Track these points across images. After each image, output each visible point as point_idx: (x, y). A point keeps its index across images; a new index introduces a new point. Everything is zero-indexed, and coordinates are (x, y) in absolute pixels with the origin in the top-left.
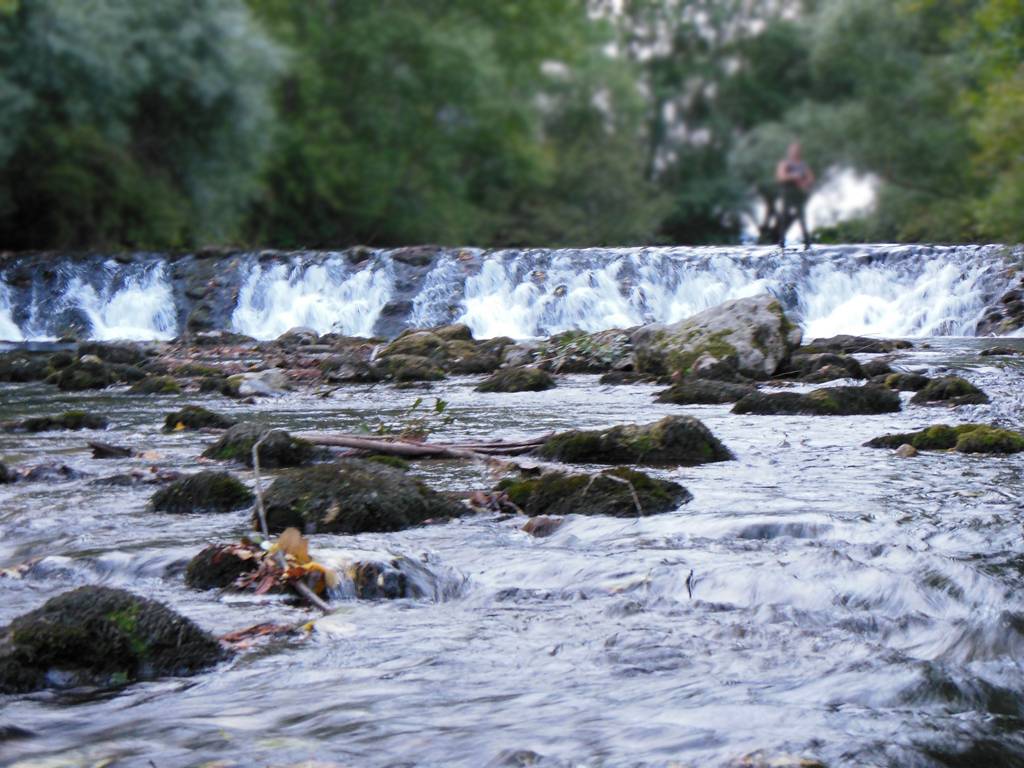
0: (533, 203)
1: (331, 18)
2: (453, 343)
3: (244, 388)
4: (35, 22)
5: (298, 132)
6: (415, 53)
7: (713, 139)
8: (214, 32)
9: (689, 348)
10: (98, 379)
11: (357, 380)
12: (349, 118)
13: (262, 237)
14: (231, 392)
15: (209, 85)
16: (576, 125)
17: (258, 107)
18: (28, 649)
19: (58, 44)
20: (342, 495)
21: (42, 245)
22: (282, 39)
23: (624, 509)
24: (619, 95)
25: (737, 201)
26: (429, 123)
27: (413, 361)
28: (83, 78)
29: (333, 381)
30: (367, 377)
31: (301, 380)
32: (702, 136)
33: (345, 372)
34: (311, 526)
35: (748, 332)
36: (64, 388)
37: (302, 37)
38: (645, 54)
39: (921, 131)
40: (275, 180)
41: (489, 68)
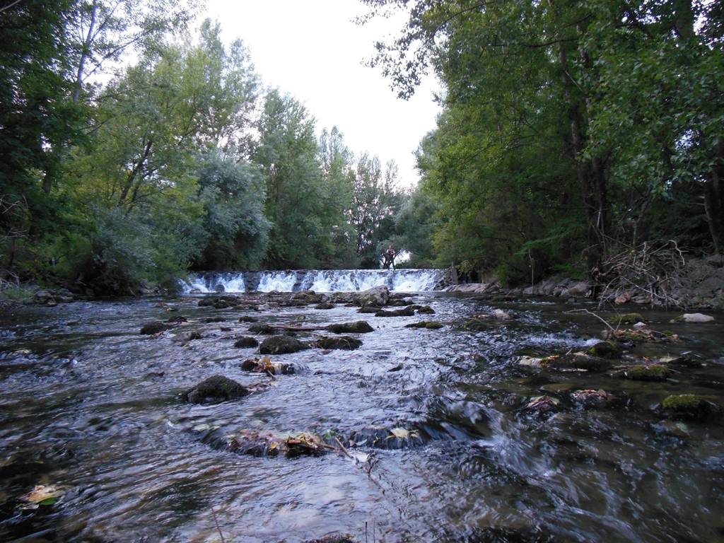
0: (330, 258)
1: (282, 215)
2: (310, 296)
3: (259, 309)
4: (212, 217)
5: (274, 242)
6: (302, 223)
7: (373, 243)
8: (255, 219)
9: (365, 298)
10: (225, 306)
11: (287, 306)
12: (286, 239)
13: (265, 267)
14: (256, 310)
15: (253, 231)
16: (340, 240)
17: (265, 236)
18: (201, 392)
19: (217, 222)
20: (280, 345)
21: (213, 269)
22: (271, 220)
23: (346, 348)
24: (350, 232)
25: (379, 257)
26: (306, 239)
27: (300, 301)
28: (223, 230)
29: (281, 306)
30: (289, 305)
31: (273, 306)
32: (370, 242)
33: (284, 304)
34: (272, 352)
35: (379, 294)
36: (216, 308)
37: (275, 219)
38: (357, 223)
39: (421, 241)
40: (269, 253)
41: (319, 227)
